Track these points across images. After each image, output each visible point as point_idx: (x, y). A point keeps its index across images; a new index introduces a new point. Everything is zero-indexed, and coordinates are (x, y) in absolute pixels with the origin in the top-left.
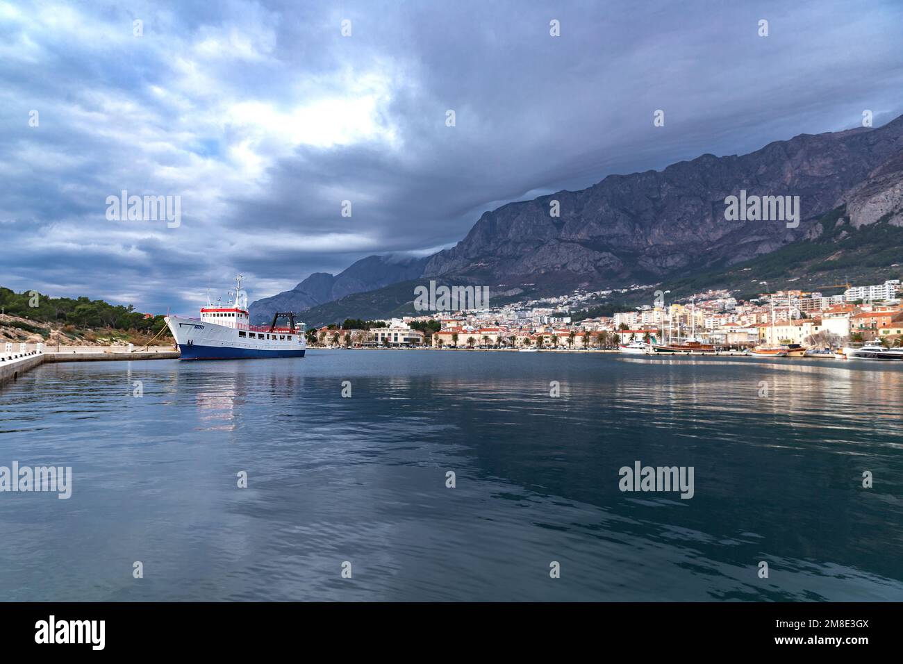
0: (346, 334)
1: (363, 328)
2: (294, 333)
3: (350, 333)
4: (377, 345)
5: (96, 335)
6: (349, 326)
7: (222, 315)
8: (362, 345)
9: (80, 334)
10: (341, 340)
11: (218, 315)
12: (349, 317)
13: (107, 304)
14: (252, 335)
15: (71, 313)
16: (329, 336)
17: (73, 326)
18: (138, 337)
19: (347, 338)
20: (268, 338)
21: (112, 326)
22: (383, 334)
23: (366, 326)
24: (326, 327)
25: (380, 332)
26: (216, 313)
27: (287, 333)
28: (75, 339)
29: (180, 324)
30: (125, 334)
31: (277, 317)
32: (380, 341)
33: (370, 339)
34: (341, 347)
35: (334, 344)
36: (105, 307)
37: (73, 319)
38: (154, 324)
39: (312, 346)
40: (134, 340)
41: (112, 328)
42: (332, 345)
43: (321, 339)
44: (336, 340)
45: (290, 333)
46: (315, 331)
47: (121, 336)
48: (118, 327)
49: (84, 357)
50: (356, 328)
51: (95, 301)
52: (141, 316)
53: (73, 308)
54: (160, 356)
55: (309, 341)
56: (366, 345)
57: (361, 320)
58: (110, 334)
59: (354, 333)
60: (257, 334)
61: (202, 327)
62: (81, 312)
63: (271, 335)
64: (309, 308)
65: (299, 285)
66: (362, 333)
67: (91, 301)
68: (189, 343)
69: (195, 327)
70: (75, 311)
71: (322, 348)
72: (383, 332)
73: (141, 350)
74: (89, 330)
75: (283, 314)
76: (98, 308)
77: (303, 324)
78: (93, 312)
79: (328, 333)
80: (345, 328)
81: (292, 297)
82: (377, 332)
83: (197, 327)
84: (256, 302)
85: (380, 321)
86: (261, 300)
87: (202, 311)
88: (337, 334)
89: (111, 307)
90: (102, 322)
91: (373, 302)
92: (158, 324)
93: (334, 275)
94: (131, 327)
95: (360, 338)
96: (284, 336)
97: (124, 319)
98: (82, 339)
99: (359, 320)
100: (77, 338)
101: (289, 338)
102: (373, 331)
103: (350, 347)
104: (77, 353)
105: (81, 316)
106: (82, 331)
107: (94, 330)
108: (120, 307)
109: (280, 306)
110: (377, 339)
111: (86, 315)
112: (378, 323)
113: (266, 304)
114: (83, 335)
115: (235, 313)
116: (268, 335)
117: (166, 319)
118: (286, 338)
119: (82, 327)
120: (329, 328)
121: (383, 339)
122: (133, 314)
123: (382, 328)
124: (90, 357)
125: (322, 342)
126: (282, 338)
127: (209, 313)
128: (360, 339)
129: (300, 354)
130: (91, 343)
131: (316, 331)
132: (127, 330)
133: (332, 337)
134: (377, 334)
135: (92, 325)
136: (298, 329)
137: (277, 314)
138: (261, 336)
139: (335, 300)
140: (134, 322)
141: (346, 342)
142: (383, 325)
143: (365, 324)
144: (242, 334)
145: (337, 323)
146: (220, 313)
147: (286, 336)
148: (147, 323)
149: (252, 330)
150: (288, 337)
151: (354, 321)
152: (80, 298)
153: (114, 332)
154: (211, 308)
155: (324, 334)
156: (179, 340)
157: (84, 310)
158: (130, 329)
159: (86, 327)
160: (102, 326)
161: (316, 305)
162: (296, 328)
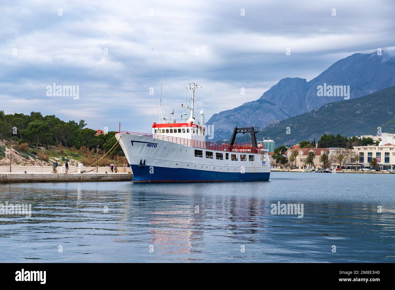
0: (322, 153)
1: (344, 146)
2: (256, 152)
3: (329, 152)
4: (362, 167)
5: (49, 154)
6: (326, 143)
7: (175, 131)
8: (343, 168)
9: (33, 153)
10: (317, 160)
11: (171, 131)
12: (327, 133)
13: (59, 120)
14: (209, 154)
15: (25, 130)
16: (301, 156)
17: (27, 144)
18: (89, 156)
19: (324, 159)
20: (227, 158)
21: (64, 144)
22: (370, 154)
23: (348, 144)
24: (298, 145)
25: (366, 150)
26: (169, 129)
27: (248, 152)
28: (28, 158)
29: (132, 142)
30: (76, 153)
31: (236, 132)
32: (366, 163)
33: (353, 160)
34: (317, 169)
35: (308, 166)
36: (56, 123)
37: (26, 136)
38: (105, 142)
39: (282, 168)
40: (86, 159)
41: (64, 146)
42: (305, 166)
43: (292, 160)
44: (310, 161)
45: (252, 152)
46: (284, 150)
47: (72, 155)
48: (69, 146)
49: (35, 178)
50: (336, 146)
51: (47, 116)
52: (92, 133)
53: (26, 125)
54: (110, 178)
55: (277, 162)
56: (349, 168)
57: (342, 135)
58: (62, 153)
59: (332, 152)
60: (214, 152)
61: (155, 145)
62: (33, 129)
63: (230, 154)
64: (278, 121)
65: (265, 93)
66: (343, 152)
67: (44, 116)
68: (141, 163)
69: (148, 145)
70: (29, 127)
71: (294, 170)
72: (369, 151)
73: (91, 171)
74: (42, 148)
75: (244, 129)
76: (50, 125)
77: (270, 141)
78: (46, 129)
79: (301, 152)
80: (322, 146)
81: (258, 108)
82: (362, 150)
83: (149, 145)
84: (216, 115)
85: (366, 137)
86: (222, 113)
87: (155, 126)
88: (311, 153)
89: (62, 122)
90: (54, 140)
91: (358, 112)
92: (109, 141)
93: (308, 81)
94: (83, 145)
95: (340, 158)
96: (245, 156)
97: (76, 136)
98: (35, 158)
99: (339, 136)
100: (30, 157)
101: (251, 158)
102: (357, 150)
103: (327, 170)
104: (28, 173)
105: (34, 133)
106: (35, 150)
107: (47, 148)
108: (72, 123)
109: (243, 119)
110: (362, 159)
111: (39, 132)
112: (364, 139)
113: (228, 117)
114: (36, 154)
115: (190, 128)
116: (227, 154)
117: (117, 136)
118: (247, 157)
119: (35, 145)
120: (303, 146)
121: (369, 159)
122: (85, 130)
123: (368, 146)
124: (41, 178)
125: (294, 163)
126: (243, 158)
127: (162, 129)
128: (341, 160)
129: (264, 177)
130: (44, 162)
131: (286, 150)
132: (78, 149)
133: (306, 157)
134: (362, 154)
135: (45, 143)
136: (261, 148)
137: (237, 129)
138: (219, 156)
139: (309, 110)
140: (86, 139)
141: (322, 163)
142: (369, 142)
143: (347, 140)
144: (198, 153)
145: (311, 140)
146: (173, 128)
147: (248, 155)
148: (99, 140)
149: (209, 149)
150: (250, 156)
151: (333, 137)
152: (32, 113)
153: (66, 150)
154: (164, 122)
155: (296, 154)
156: (130, 159)
157: (37, 126)
158: (81, 148)
159: (39, 145)
160: (54, 145)
161: (286, 117)
162: (259, 146)
